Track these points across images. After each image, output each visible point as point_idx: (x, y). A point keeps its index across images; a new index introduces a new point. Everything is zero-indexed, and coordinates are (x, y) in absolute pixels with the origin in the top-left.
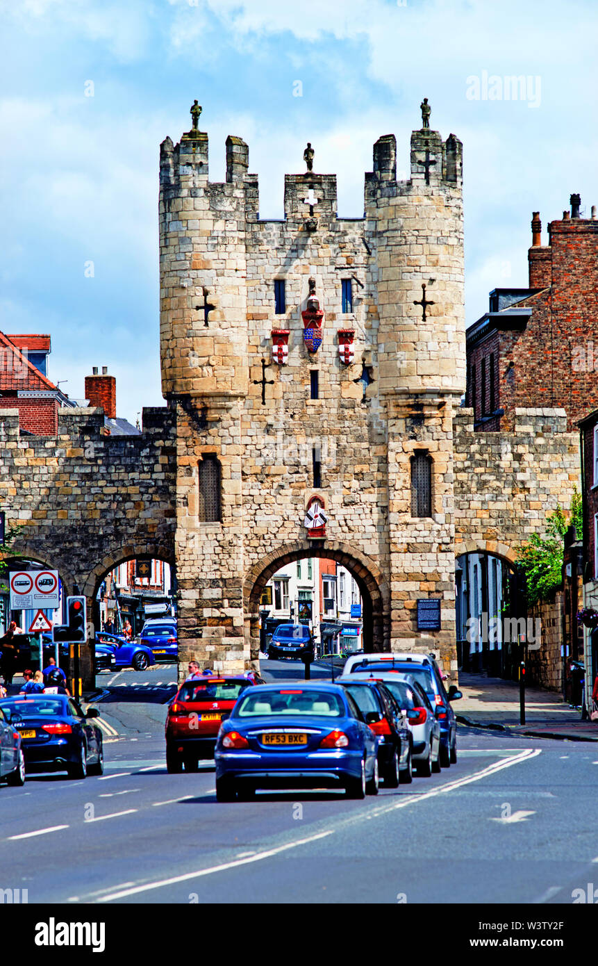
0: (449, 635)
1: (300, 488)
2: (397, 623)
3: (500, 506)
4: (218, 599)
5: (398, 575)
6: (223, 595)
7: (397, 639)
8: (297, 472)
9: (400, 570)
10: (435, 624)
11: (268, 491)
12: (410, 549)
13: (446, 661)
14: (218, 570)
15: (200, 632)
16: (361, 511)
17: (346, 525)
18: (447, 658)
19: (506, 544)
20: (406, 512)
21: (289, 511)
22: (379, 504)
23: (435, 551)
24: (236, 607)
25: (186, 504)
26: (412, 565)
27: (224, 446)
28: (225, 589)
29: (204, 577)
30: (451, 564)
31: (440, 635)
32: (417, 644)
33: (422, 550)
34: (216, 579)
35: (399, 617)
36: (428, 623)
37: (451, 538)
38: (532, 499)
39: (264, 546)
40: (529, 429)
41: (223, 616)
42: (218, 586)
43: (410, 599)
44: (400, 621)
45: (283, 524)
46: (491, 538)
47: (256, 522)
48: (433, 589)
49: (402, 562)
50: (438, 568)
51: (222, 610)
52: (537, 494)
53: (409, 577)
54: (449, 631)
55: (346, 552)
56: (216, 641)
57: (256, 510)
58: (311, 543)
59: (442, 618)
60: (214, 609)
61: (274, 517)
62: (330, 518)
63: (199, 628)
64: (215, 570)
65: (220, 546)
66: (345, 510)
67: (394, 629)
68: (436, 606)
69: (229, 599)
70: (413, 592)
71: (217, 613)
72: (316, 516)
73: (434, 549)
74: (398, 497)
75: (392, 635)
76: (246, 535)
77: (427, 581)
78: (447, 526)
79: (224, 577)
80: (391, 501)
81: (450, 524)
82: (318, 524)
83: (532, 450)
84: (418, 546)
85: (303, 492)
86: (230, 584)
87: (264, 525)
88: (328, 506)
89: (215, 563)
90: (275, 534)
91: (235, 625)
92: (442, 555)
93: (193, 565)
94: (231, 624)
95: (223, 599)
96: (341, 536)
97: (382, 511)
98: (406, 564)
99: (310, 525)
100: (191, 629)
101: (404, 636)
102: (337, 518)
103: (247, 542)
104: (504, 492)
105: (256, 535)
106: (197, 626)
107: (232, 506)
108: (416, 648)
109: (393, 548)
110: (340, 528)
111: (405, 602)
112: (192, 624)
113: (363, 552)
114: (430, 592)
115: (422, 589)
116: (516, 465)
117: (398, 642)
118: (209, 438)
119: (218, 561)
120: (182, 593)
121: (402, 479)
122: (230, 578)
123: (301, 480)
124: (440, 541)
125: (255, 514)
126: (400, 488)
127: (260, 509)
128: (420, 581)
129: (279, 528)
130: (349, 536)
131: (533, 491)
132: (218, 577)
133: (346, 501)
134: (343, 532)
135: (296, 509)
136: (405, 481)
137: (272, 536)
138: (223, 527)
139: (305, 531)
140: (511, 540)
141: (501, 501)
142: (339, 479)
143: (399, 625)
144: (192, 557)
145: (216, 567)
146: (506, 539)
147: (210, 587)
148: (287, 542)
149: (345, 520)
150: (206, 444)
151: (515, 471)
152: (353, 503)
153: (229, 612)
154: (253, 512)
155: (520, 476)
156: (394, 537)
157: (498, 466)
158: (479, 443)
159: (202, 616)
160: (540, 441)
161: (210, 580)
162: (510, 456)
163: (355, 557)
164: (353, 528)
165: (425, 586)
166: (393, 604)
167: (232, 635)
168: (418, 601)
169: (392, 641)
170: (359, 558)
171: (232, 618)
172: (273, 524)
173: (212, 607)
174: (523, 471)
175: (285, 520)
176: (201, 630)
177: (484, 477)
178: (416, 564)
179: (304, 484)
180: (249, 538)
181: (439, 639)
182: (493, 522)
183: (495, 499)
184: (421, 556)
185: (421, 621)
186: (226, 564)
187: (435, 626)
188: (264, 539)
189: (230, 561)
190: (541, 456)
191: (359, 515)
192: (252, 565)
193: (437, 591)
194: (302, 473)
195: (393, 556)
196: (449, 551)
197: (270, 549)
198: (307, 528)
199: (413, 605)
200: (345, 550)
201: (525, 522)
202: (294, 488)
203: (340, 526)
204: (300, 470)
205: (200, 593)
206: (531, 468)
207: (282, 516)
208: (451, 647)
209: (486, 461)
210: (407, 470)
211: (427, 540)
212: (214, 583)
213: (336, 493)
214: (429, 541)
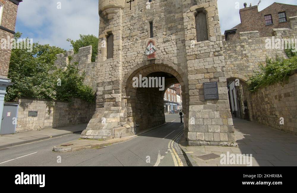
0: (225, 102)
1: (144, 39)
2: (192, 97)
3: (237, 62)
4: (111, 90)
5: (192, 71)
6: (112, 88)
7: (193, 106)
8: (143, 32)
9: (193, 69)
10: (215, 96)
11: (132, 43)
12: (197, 57)
13: (224, 118)
14: (111, 77)
15: (104, 105)
16: (172, 44)
17: (165, 51)
18: (225, 117)
19: (241, 75)
20: (194, 39)
21: (140, 49)
22: (180, 39)
23: (212, 56)
24: (117, 93)
25: (101, 53)
26: (199, 65)
27: (114, 28)
28: (113, 86)
29: (106, 81)
30: (222, 62)
31: (219, 103)
32: (205, 108)
33: (204, 57)
34: (110, 81)
35: (193, 93)
36: (210, 96)
37: (221, 48)
38: (250, 59)
39: (130, 66)
40: (246, 37)
41: (112, 97)
42: (111, 85)
43: (199, 84)
44: (194, 96)
45: (138, 55)
46: (236, 73)
47: (127, 56)
48: (212, 76)
49: (193, 64)
50: (214, 65)
51: (112, 95)
52: (251, 57)
53: (197, 72)
54: (224, 100)
55: (165, 64)
56: (109, 109)
57: (127, 51)
58: (149, 61)
59: (219, 92)
60: (109, 95)
61: (134, 53)
62: (157, 49)
63: (103, 103)
64: (110, 78)
65: (112, 67)
66: (164, 45)
67: (191, 100)
68: (215, 86)
69: (115, 90)
70: (200, 79)
71: (110, 96)
72: (151, 49)
73: (211, 55)
74: (189, 33)
75: (190, 104)
76: (123, 62)
77: (208, 73)
78: (218, 42)
79: (113, 80)
80: (186, 35)
81: (219, 41)
82: (152, 52)
83: (247, 44)
84: (202, 55)
85: (145, 40)
86: (115, 83)
87: (130, 57)
88: (156, 44)
89: (110, 75)
90: (134, 60)
91: (116, 101)
92: (216, 58)
93: (102, 76)
94: (115, 101)
95: (112, 90)
96: (162, 57)
97: (182, 42)
98: (196, 65)
99: (148, 53)
100: (100, 104)
101: (197, 104)
102: (161, 49)
103: (123, 65)
104: (238, 58)
105: (127, 61)
106: (103, 102)
107: (116, 50)
108: (204, 111)
109: (188, 58)
110: (162, 53)
111: (196, 85)
112: (101, 101)
113: (173, 63)
114: (210, 79)
115: (206, 77)
116: (242, 49)
117: (193, 107)
118: (109, 26)
119: (111, 74)
120: (98, 88)
121: (191, 24)
122: (115, 81)
123: (144, 35)
124: (214, 50)
125: (127, 53)
126: (190, 28)
127: (129, 50)
128: (204, 73)
129: (136, 57)
130: (166, 56)
131: (249, 57)
132: (111, 80)
133: (164, 40)
134: (163, 55)
135: (143, 48)
136: (192, 25)
137: (133, 61)
138: (113, 60)
139: (147, 57)
140: (243, 73)
141: (238, 61)
142: (161, 31)
143: (193, 98)
144: (102, 73)
145: (110, 76)
146: (241, 73)
147: (108, 85)
148: (139, 62)
149: (164, 49)
150: (108, 28)
151: (242, 51)
152: (168, 41)
153: (114, 95)
154: (125, 52)
155: (244, 52)
156: (188, 52)
157: (236, 50)
158: (228, 44)
159: (104, 98)
160: (250, 41)
161: (108, 82)
162: (239, 46)
163: (170, 65)
164: (168, 52)
165: (207, 75)
166: (190, 87)
167: (115, 106)
168: (204, 84)
169: (190, 107)
170: (172, 66)
171: (115, 98)
172: (133, 56)
173: (108, 94)
174: (245, 50)
175: (138, 53)
176: (104, 104)
177: (230, 54)
178: (201, 64)
179: (146, 37)
180: (124, 63)
181: (218, 105)
182: (236, 68)
183: (236, 60)
184: (204, 60)
185: (206, 95)
186: (113, 75)
187: (215, 97)
188: (130, 63)
189: (115, 73)
190: (251, 45)
191: (171, 46)
192: (125, 75)
193: (215, 78)
194: (145, 32)
195: (188, 62)
196: (220, 55)
197: (132, 67)
198: (147, 55)
199: (201, 86)
200: (165, 63)
201: (248, 67)
202: (142, 39)
203: (162, 52)
204: (144, 31)
205: (104, 88)
206: (248, 49)
207: (137, 52)
208: (227, 110)
209: (231, 49)
210: (193, 20)
211: (207, 51)
212: (109, 83)
213: (160, 38)
214: (208, 52)
